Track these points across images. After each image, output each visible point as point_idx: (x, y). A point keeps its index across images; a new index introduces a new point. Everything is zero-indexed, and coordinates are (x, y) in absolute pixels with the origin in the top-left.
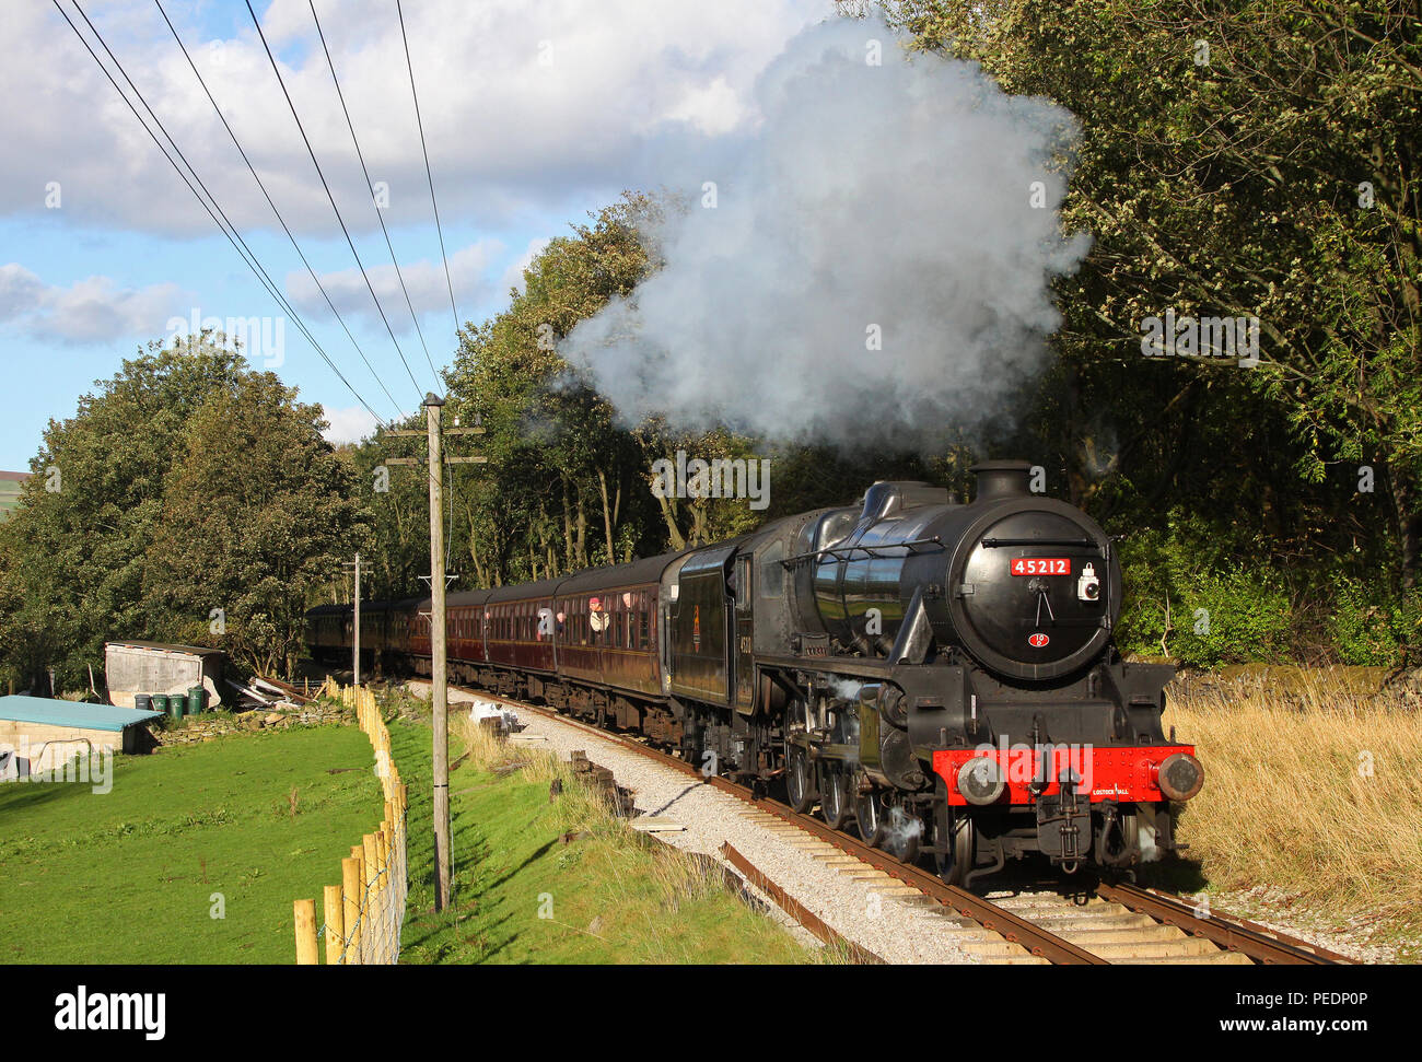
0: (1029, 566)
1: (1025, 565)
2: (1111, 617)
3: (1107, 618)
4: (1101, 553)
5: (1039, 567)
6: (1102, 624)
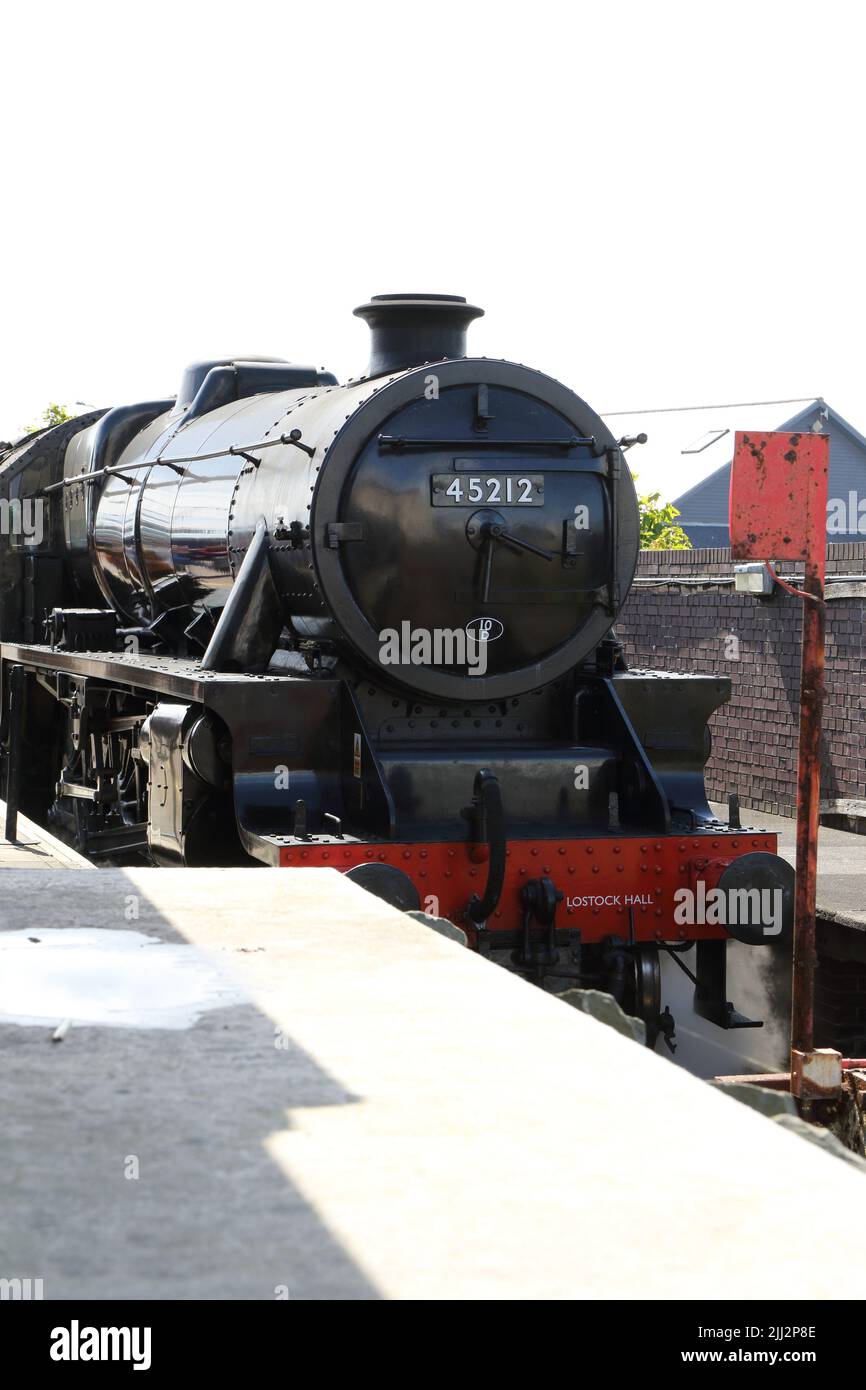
0: (472, 487)
1: (464, 487)
2: (619, 585)
3: (610, 590)
4: (602, 466)
5: (488, 490)
6: (600, 600)
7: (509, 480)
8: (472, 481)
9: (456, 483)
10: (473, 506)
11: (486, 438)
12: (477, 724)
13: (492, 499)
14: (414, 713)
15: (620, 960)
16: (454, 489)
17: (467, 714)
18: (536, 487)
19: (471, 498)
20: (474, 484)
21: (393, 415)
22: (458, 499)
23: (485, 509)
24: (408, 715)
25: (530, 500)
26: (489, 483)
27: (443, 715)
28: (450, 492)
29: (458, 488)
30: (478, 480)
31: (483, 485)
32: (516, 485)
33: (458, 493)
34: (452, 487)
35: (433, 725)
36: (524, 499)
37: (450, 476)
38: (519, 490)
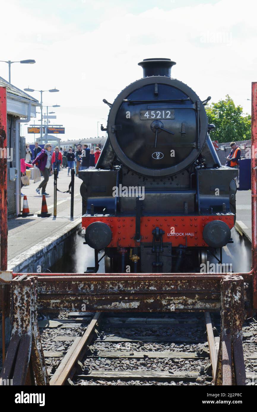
1: (150, 114)
2: (200, 142)
3: (197, 143)
4: (194, 106)
5: (157, 115)
6: (194, 146)
7: (163, 112)
8: (152, 112)
9: (147, 113)
10: (152, 120)
11: (157, 99)
12: (164, 184)
13: (158, 117)
14: (145, 181)
15: (181, 251)
16: (147, 115)
17: (161, 181)
18: (171, 113)
19: (152, 117)
20: (153, 113)
21: (131, 94)
22: (148, 118)
23: (157, 120)
24: (144, 181)
25: (170, 117)
26: (157, 112)
27: (154, 181)
28: (145, 115)
29: (148, 114)
30: (154, 112)
31: (155, 113)
32: (165, 113)
33: (148, 116)
34: (146, 114)
35: (151, 184)
36: (168, 117)
37: (145, 111)
38: (166, 114)
